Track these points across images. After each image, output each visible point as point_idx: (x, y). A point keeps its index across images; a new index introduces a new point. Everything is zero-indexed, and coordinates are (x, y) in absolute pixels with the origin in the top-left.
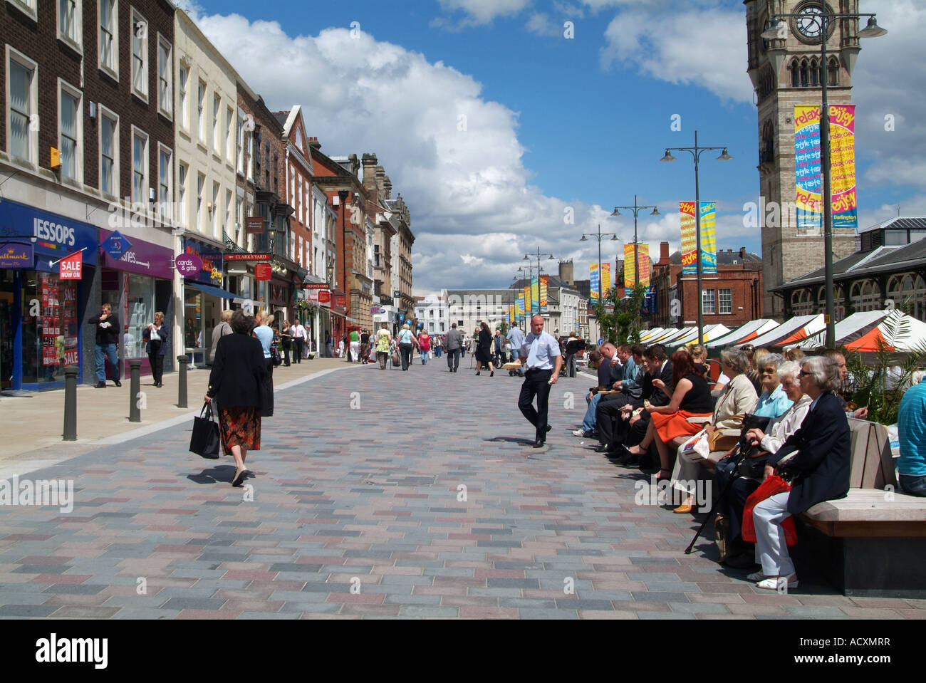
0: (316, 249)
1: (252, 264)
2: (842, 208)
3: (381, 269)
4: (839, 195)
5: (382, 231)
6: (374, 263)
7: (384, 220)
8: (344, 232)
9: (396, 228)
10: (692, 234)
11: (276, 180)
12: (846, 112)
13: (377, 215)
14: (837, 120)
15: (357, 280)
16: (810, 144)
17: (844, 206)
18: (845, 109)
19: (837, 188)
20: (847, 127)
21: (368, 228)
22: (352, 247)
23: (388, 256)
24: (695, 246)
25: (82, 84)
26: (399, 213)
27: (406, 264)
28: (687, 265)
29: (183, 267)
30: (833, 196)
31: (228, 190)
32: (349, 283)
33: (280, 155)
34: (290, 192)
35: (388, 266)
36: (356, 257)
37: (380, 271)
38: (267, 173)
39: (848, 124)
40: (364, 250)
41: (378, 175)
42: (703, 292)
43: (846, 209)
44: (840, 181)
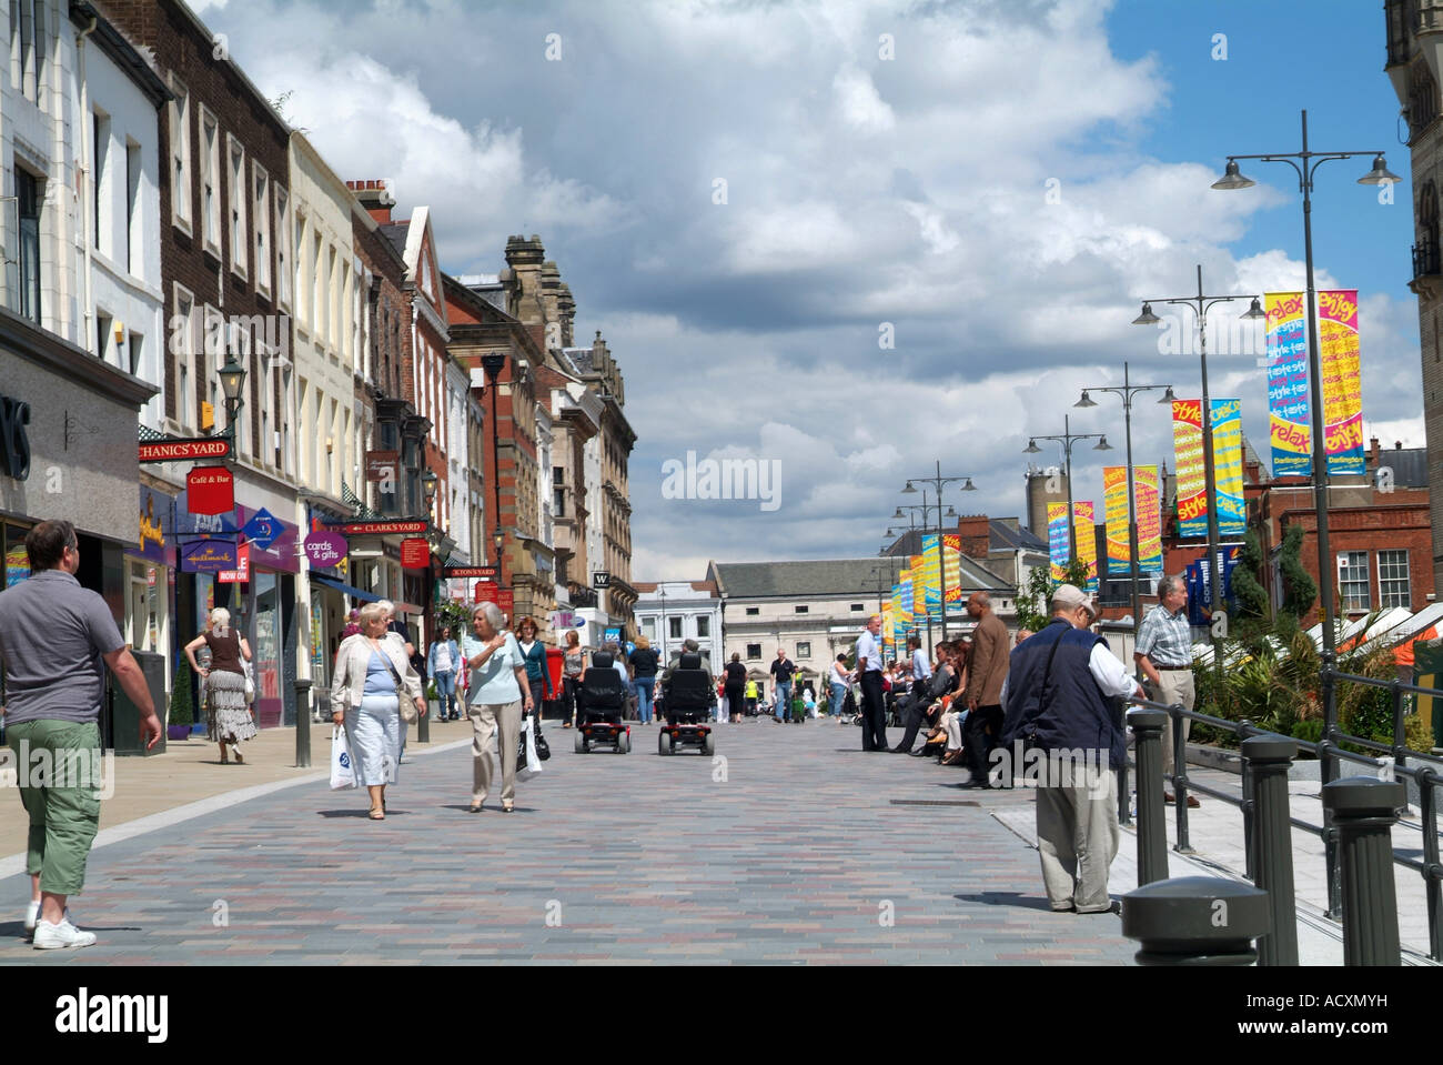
0: (454, 492)
1: (395, 541)
2: (1342, 445)
3: (569, 523)
4: (1337, 427)
5: (569, 434)
6: (554, 510)
7: (570, 405)
8: (496, 446)
9: (594, 420)
10: (1196, 461)
11: (397, 368)
12: (1344, 300)
13: (555, 394)
14: (1330, 314)
15: (526, 554)
16: (1290, 350)
17: (1345, 442)
18: (1342, 296)
19: (1334, 416)
20: (1347, 323)
21: (541, 430)
22: (514, 479)
23: (581, 491)
24: (1202, 483)
25: (221, 302)
26: (598, 380)
27: (618, 504)
28: (1189, 519)
29: (316, 553)
30: (1327, 429)
31: (346, 408)
32: (510, 559)
33: (403, 317)
34: (419, 387)
35: (582, 513)
36: (521, 501)
37: (568, 528)
38: (387, 357)
39: (1347, 319)
40: (535, 481)
41: (545, 285)
42: (1340, 561)
43: (1348, 447)
44: (1337, 405)
